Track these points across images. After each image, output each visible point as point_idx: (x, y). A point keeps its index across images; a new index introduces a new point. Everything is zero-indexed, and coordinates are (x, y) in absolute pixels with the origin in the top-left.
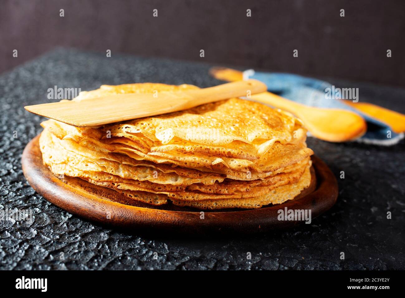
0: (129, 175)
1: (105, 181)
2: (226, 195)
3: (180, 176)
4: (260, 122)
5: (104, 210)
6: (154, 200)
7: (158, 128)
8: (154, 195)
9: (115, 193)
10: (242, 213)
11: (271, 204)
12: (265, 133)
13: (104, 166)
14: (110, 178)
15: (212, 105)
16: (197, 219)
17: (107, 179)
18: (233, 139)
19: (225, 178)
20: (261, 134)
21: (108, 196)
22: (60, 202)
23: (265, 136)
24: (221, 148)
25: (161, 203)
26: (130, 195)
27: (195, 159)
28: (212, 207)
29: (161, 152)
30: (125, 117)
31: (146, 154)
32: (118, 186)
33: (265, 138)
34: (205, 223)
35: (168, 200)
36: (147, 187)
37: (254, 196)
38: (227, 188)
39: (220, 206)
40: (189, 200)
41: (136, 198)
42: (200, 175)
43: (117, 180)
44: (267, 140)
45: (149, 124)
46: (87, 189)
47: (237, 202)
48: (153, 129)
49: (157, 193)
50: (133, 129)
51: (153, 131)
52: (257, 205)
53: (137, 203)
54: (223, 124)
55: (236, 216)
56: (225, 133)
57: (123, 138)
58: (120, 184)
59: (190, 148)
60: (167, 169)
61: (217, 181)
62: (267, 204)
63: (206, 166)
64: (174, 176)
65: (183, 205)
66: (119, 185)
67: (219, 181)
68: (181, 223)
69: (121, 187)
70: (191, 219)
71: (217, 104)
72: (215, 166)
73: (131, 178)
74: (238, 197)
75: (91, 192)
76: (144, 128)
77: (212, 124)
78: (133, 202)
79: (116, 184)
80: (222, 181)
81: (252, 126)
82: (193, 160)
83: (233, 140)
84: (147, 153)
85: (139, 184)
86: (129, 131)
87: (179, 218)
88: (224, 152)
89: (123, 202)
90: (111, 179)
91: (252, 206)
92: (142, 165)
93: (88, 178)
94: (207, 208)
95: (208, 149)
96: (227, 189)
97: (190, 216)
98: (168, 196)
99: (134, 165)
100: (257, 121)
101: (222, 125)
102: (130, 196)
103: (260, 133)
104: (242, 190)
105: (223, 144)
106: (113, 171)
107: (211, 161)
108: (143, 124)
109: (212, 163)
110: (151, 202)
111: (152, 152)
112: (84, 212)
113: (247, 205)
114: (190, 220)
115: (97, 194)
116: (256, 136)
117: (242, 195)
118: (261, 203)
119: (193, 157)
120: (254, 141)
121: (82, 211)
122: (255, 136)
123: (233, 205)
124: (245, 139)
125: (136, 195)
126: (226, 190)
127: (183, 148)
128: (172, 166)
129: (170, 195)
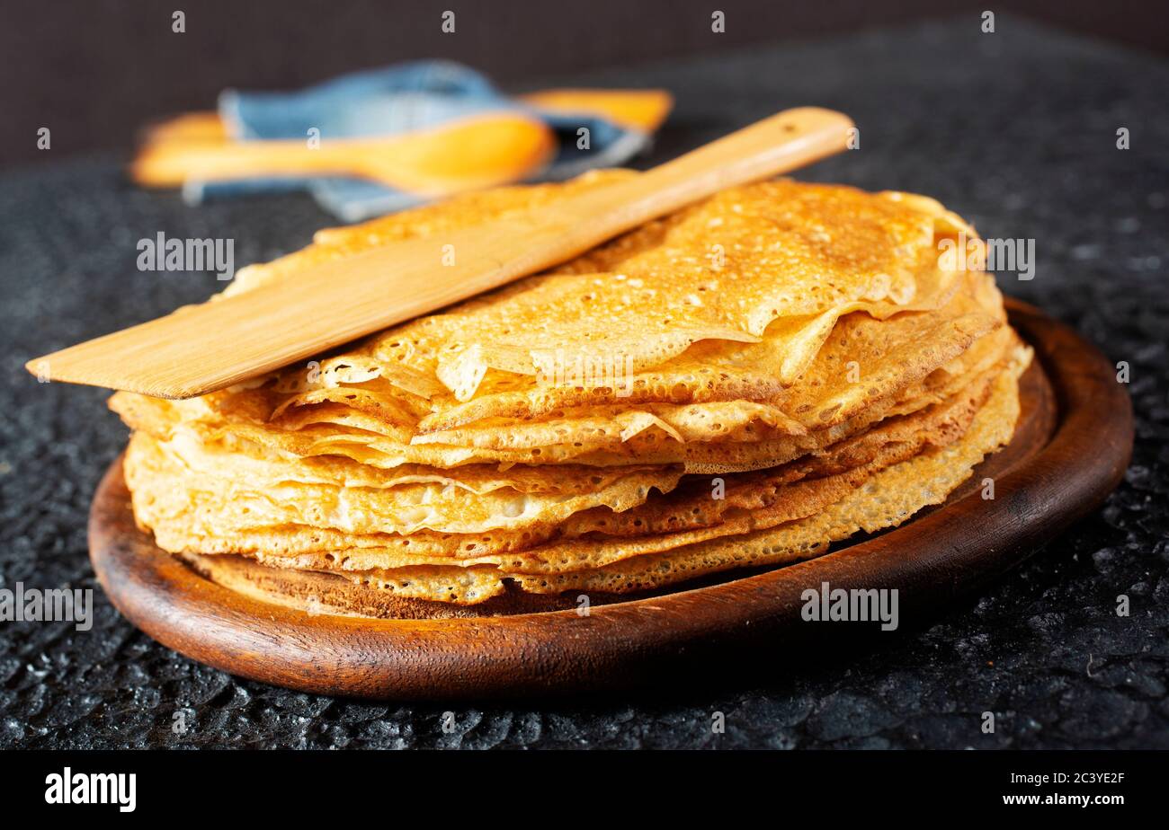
0: (369, 522)
1: (301, 553)
2: (693, 529)
3: (529, 496)
4: (794, 257)
5: (306, 647)
6: (462, 589)
7: (446, 349)
8: (460, 574)
9: (343, 584)
10: (756, 583)
11: (862, 531)
12: (804, 295)
13: (291, 505)
14: (317, 540)
15: (657, 226)
16: (601, 630)
17: (307, 544)
18: (691, 337)
19: (680, 475)
20: (791, 300)
21: (326, 599)
22: (182, 640)
23: (807, 304)
24: (647, 377)
25: (485, 593)
26: (387, 583)
27: (561, 432)
28: (653, 579)
29: (450, 429)
30: (335, 336)
31: (407, 443)
32: (343, 562)
33: (807, 312)
34: (628, 640)
35: (504, 581)
36: (431, 548)
37: (795, 517)
38: (694, 507)
39: (680, 569)
40: (570, 570)
41: (405, 592)
42: (596, 481)
43: (339, 544)
44: (815, 316)
45: (416, 343)
46: (264, 586)
47: (738, 548)
48: (432, 355)
49: (466, 563)
50: (357, 369)
51: (428, 361)
52: (809, 546)
53: (412, 607)
54: (665, 293)
55: (734, 596)
56: (666, 322)
57: (327, 405)
58: (349, 553)
59: (542, 400)
60: (487, 480)
61: (654, 491)
62: (846, 536)
63: (607, 447)
64: (512, 500)
65: (557, 589)
66: (347, 558)
67: (661, 489)
68: (549, 652)
69: (353, 564)
70: (581, 633)
71: (675, 219)
72: (640, 442)
73: (377, 528)
74: (738, 530)
75: (276, 591)
76: (401, 357)
77: (627, 300)
78: (400, 605)
79: (337, 557)
80: (673, 488)
81: (765, 276)
82: (557, 437)
83: (689, 343)
84: (410, 442)
85: (406, 543)
86: (345, 380)
87: (543, 635)
88: (661, 389)
89: (372, 609)
90: (320, 542)
91: (791, 551)
92: (405, 479)
93: (255, 550)
94: (639, 585)
95: (602, 389)
96: (696, 511)
97: (576, 623)
98: (500, 568)
99: (383, 486)
100: (786, 257)
101: (660, 296)
102: (387, 586)
103: (787, 297)
104: (748, 504)
105: (655, 361)
106: (318, 518)
107: (618, 429)
108: (398, 345)
109: (623, 434)
110: (453, 596)
111: (421, 434)
112: (251, 662)
113: (772, 553)
114: (577, 636)
115: (294, 596)
116: (775, 312)
117: (752, 521)
118: (823, 537)
119: (557, 428)
120: (771, 331)
121: (246, 660)
122: (770, 313)
123: (723, 561)
124: (740, 329)
125: (404, 580)
126: (692, 514)
127: (520, 403)
128: (501, 468)
129: (504, 563)
